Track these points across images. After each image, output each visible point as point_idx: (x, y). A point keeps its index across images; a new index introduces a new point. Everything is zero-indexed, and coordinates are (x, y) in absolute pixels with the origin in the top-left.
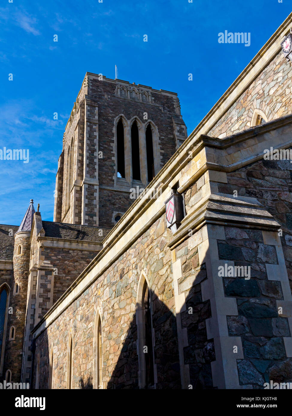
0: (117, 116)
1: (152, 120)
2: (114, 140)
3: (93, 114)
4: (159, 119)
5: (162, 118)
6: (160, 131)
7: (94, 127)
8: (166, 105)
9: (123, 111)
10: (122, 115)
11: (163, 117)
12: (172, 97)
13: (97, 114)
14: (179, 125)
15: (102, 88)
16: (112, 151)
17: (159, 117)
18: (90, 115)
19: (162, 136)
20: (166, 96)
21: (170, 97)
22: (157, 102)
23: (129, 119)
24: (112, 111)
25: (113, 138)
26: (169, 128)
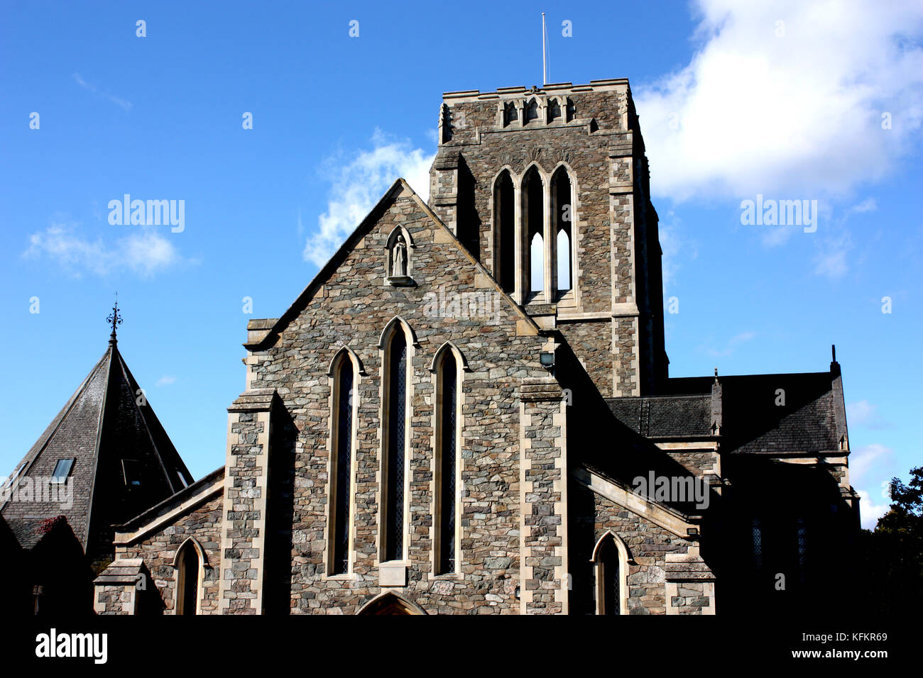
0: (496, 172)
1: (567, 160)
2: (490, 225)
3: (448, 185)
4: (580, 156)
5: (587, 151)
6: (582, 179)
7: (449, 211)
8: (601, 114)
9: (507, 158)
10: (508, 167)
11: (589, 147)
12: (615, 92)
13: (456, 184)
14: (619, 160)
15: (470, 120)
16: (487, 247)
17: (582, 150)
18: (442, 190)
19: (585, 190)
20: (601, 93)
21: (610, 94)
22: (582, 114)
23: (519, 173)
24: (486, 166)
25: (489, 221)
26: (601, 169)
